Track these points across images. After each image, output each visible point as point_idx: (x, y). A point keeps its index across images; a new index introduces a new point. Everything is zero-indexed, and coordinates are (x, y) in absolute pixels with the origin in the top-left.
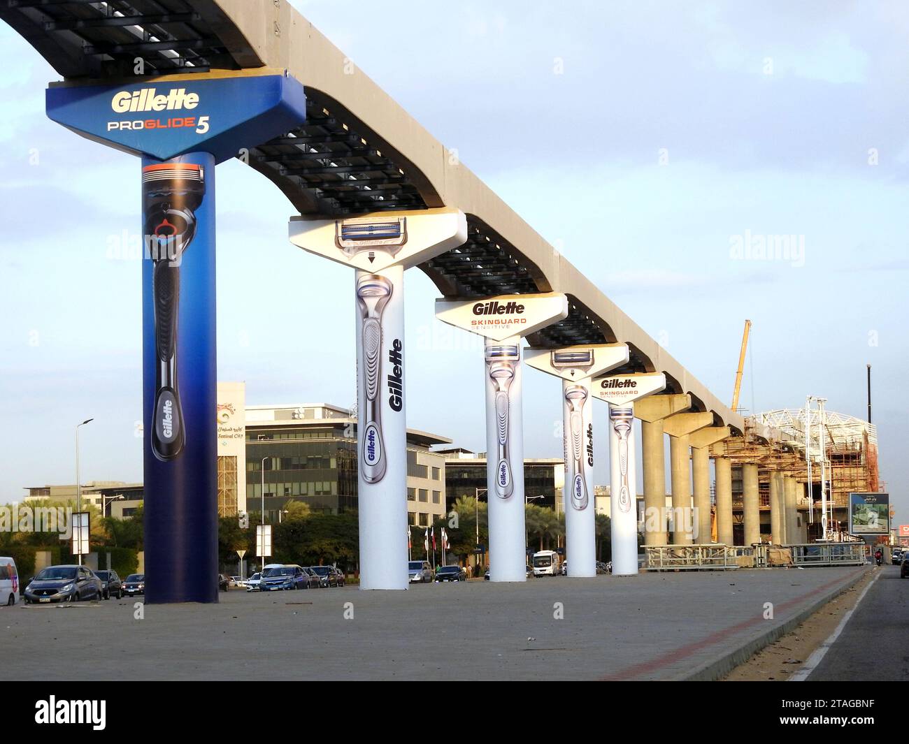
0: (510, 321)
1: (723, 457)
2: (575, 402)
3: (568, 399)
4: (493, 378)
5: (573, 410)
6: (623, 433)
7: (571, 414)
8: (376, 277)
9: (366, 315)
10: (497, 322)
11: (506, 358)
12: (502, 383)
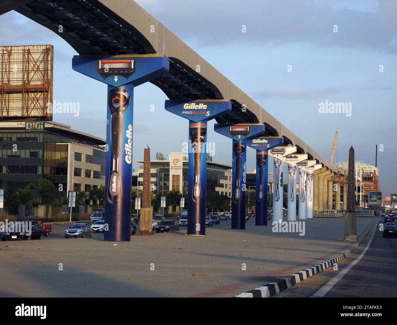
0: (295, 160)
1: (330, 181)
3: (300, 174)
4: (290, 173)
6: (310, 180)
8: (278, 159)
9: (276, 167)
10: (291, 160)
11: (293, 169)
12: (292, 174)
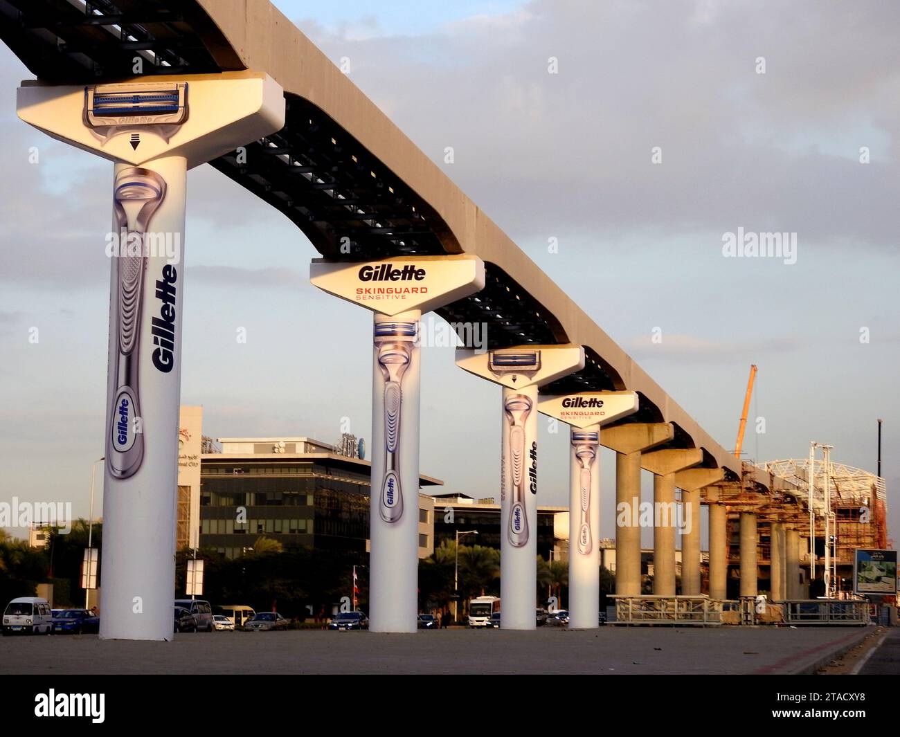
0: (407, 290)
1: (718, 503)
2: (517, 415)
3: (508, 411)
4: (382, 364)
5: (513, 424)
6: (586, 461)
7: (511, 429)
8: (143, 172)
9: (125, 226)
10: (390, 291)
11: (400, 338)
12: (393, 370)
